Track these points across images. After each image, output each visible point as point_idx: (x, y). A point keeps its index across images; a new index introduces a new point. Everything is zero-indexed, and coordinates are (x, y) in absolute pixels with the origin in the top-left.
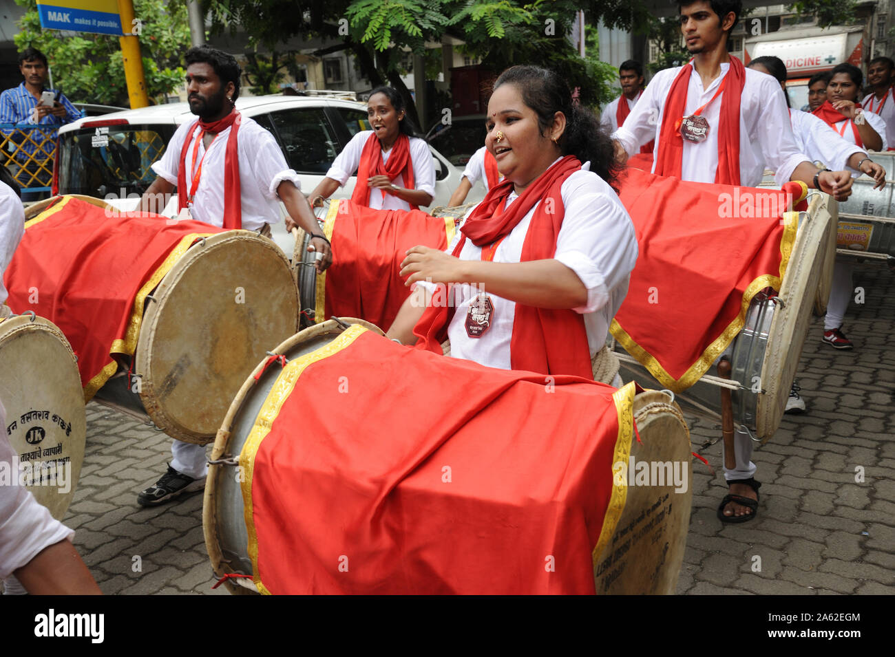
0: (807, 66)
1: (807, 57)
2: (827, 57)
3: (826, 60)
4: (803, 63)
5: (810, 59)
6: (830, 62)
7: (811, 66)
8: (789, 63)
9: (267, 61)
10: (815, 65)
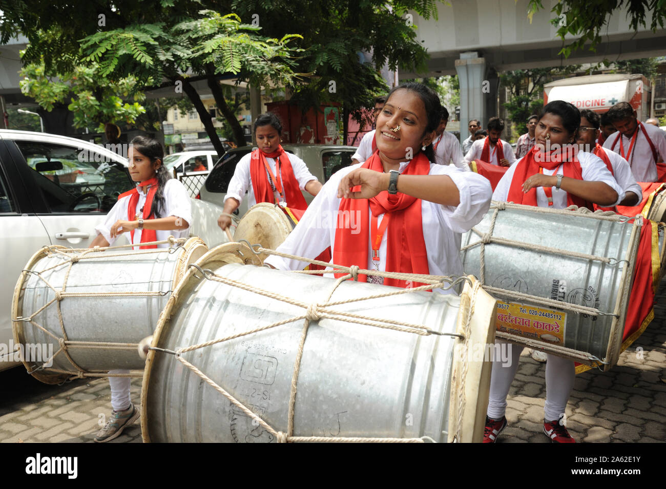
0: (594, 107)
1: (594, 99)
2: (611, 99)
3: (610, 101)
4: (591, 103)
5: (596, 101)
6: (613, 104)
7: (597, 106)
8: (579, 104)
9: (232, 100)
10: (600, 106)
